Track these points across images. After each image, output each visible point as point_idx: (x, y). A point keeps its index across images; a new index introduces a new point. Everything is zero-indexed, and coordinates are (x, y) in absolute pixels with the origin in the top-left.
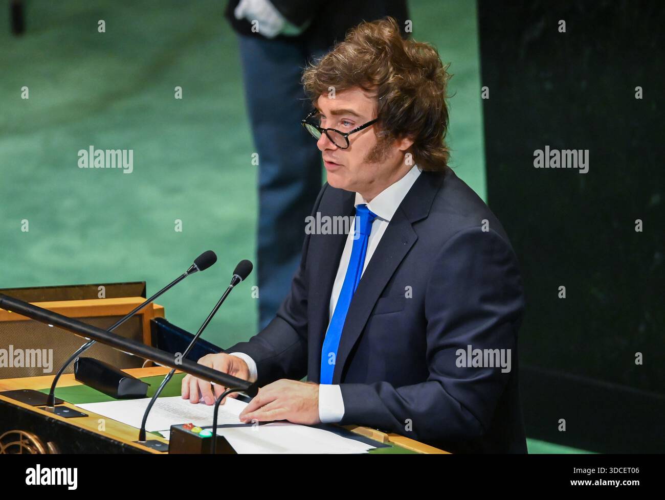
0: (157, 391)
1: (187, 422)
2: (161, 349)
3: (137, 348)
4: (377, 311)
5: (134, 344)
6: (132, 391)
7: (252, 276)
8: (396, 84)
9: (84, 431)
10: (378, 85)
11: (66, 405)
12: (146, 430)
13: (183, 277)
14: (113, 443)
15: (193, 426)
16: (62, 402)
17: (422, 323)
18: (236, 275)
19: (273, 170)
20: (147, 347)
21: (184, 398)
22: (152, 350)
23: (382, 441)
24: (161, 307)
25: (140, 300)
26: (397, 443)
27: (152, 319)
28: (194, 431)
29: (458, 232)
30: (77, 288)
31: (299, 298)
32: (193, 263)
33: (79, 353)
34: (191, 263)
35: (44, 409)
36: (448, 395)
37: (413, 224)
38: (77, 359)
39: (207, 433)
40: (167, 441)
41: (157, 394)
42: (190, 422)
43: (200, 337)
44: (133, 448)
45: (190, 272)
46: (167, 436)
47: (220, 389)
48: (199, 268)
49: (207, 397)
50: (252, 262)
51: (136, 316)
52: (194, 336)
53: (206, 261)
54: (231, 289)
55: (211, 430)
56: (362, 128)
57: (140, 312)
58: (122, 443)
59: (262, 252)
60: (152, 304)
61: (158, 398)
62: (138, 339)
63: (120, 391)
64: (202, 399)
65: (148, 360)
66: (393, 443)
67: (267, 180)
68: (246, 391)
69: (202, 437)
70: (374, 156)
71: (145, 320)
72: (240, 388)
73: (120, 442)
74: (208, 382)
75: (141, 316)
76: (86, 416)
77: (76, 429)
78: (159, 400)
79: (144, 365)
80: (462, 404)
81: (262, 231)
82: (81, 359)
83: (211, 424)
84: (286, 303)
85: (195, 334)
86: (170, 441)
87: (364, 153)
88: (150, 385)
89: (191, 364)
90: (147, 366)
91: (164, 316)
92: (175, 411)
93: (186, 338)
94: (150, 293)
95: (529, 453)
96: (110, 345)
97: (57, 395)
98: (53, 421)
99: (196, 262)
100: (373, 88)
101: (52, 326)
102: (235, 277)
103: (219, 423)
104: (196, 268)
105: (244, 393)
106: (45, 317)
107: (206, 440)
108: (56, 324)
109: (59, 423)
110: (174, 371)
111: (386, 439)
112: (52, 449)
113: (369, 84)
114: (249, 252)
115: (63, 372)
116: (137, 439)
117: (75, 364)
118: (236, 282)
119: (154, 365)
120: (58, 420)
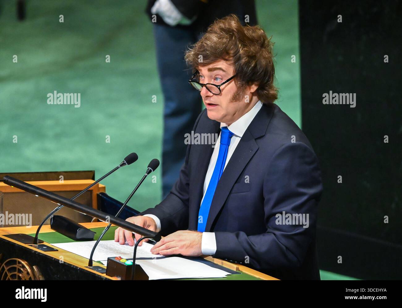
0: (100, 237)
1: (118, 256)
2: (103, 211)
3: (89, 210)
4: (233, 191)
5: (86, 208)
6: (85, 236)
7: (159, 169)
8: (244, 54)
9: (56, 260)
10: (233, 56)
11: (45, 243)
12: (93, 260)
13: (117, 168)
14: (73, 267)
15: (121, 258)
16: (43, 242)
17: (261, 199)
18: (149, 168)
19: (173, 105)
20: (94, 210)
21: (116, 241)
22: (98, 212)
23: (235, 270)
24: (104, 186)
25: (91, 182)
26: (244, 271)
27: (98, 193)
28: (122, 261)
29: (283, 145)
30: (53, 174)
31: (184, 182)
32: (123, 160)
33: (54, 213)
34: (122, 160)
35: (31, 246)
36: (279, 242)
37: (256, 139)
38: (52, 216)
39: (130, 263)
40: (105, 267)
41: (100, 238)
42: (120, 256)
43: (127, 204)
44: (85, 271)
45: (121, 165)
46: (105, 263)
47: (138, 236)
48: (127, 163)
49: (130, 241)
50: (159, 160)
51: (89, 191)
52: (123, 204)
53: (132, 159)
54: (146, 176)
55: (132, 261)
56: (227, 81)
57: (90, 189)
58: (78, 267)
59: (165, 155)
60: (98, 184)
61: (100, 241)
62: (89, 205)
63: (78, 236)
64: (127, 242)
65: (95, 218)
66: (242, 271)
67: (169, 111)
68: (153, 238)
69: (126, 265)
70: (236, 98)
71: (94, 194)
72: (150, 236)
73: (76, 267)
74: (131, 232)
75: (91, 191)
76: (57, 250)
77: (51, 258)
78: (101, 242)
79: (92, 221)
80: (287, 248)
81: (165, 142)
82: (54, 216)
83: (132, 257)
84: (176, 184)
85: (124, 203)
86: (107, 267)
87: (230, 96)
88: (96, 233)
89: (121, 221)
90: (95, 221)
91: (105, 191)
92: (111, 249)
93: (118, 205)
94: (97, 177)
95: (321, 280)
96: (72, 208)
97: (39, 238)
98: (37, 253)
99: (125, 159)
100: (231, 58)
101: (38, 196)
102: (148, 169)
103: (137, 256)
104: (125, 163)
105: (152, 239)
106: (33, 190)
107: (129, 267)
108: (40, 194)
109: (41, 254)
110: (111, 225)
111: (237, 269)
112: (36, 270)
113: (228, 57)
114: (157, 154)
115: (43, 224)
116: (87, 265)
117: (51, 219)
118: (149, 172)
119: (99, 221)
120: (40, 253)
